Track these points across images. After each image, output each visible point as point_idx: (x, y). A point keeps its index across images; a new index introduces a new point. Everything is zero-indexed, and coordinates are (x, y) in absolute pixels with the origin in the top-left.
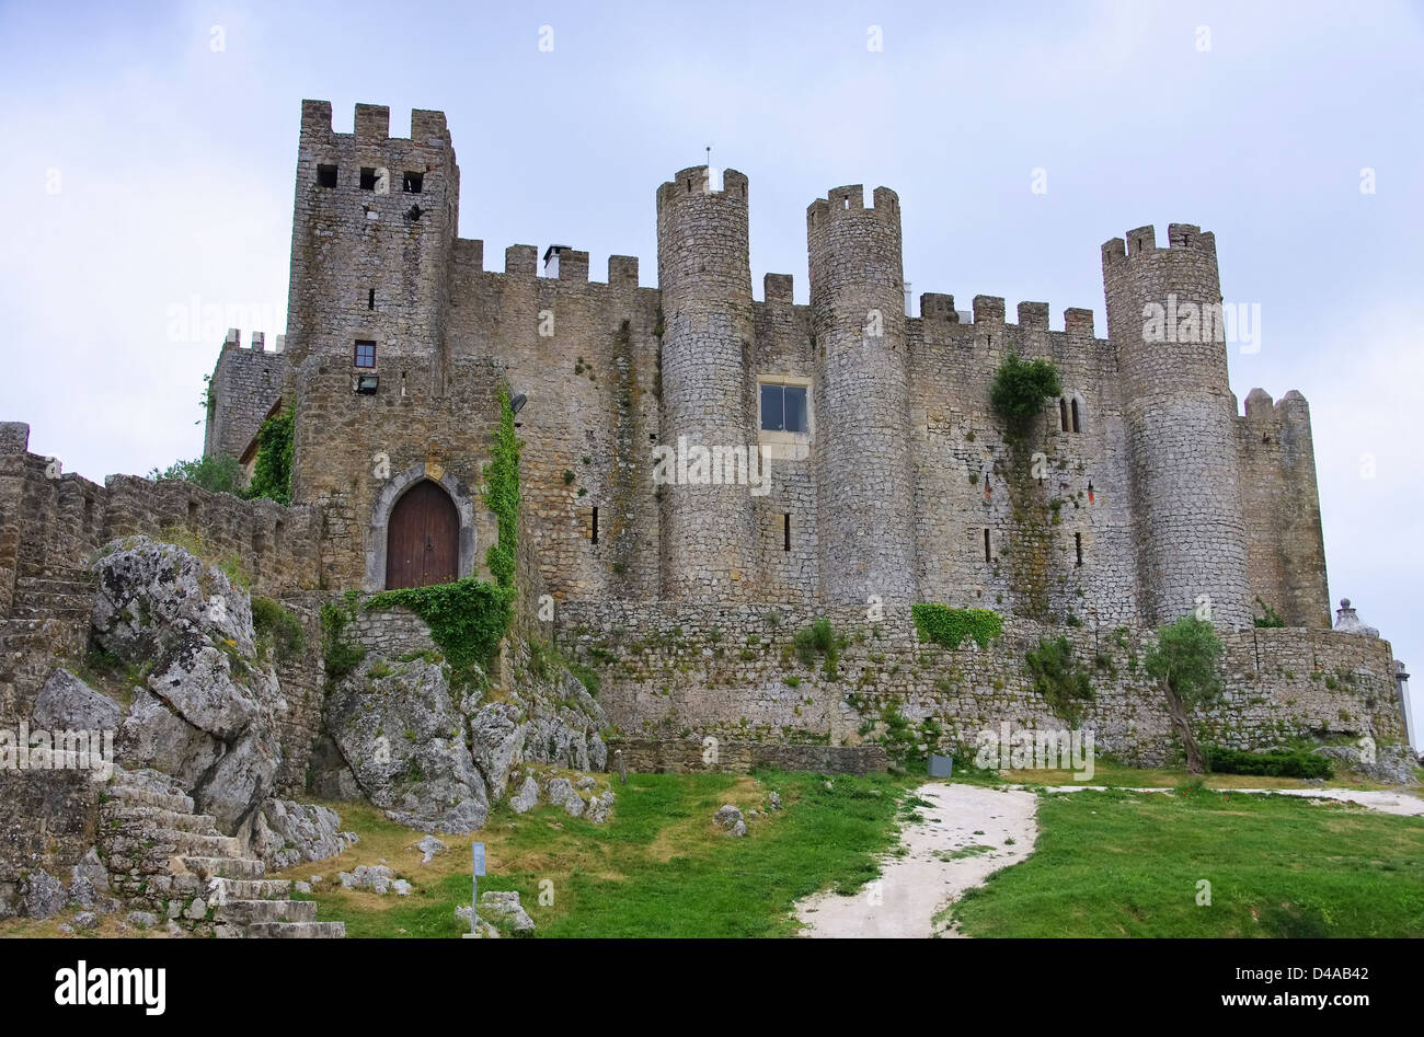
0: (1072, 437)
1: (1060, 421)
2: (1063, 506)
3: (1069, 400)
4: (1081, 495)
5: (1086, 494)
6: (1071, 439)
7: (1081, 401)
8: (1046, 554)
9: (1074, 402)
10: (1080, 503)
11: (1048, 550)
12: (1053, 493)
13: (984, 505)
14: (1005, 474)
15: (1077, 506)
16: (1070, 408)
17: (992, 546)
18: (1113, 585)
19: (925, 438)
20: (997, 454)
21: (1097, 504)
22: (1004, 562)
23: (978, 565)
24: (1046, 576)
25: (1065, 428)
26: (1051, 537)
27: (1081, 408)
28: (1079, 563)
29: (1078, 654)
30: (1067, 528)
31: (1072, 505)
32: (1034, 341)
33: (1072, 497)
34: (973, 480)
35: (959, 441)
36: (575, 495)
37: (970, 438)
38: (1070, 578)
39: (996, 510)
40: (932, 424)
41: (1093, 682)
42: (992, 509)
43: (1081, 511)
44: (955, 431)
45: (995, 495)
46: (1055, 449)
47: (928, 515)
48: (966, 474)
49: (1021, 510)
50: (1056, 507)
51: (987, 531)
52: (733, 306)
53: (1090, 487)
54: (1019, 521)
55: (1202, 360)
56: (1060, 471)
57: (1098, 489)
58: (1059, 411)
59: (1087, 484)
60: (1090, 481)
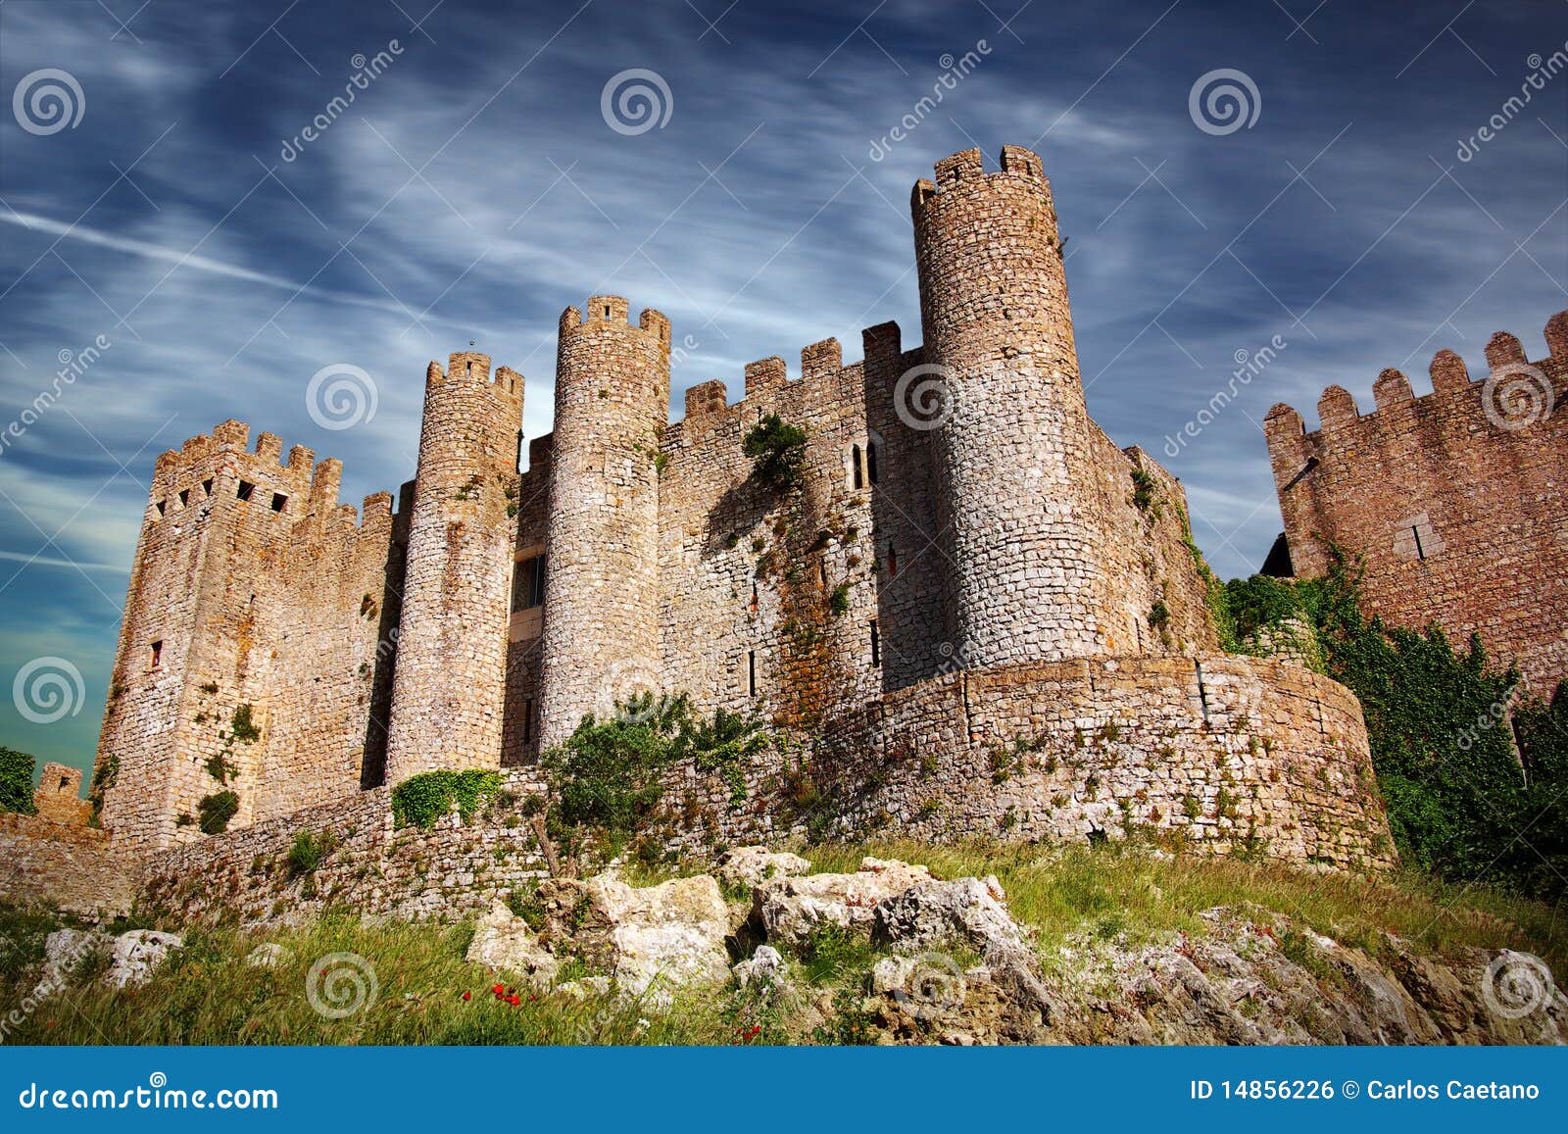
0: (866, 493)
1: (851, 479)
3: (863, 447)
4: (875, 568)
5: (885, 563)
6: (865, 497)
7: (879, 441)
8: (828, 663)
9: (873, 448)
10: (877, 579)
11: (829, 657)
13: (750, 621)
14: (775, 572)
15: (871, 584)
16: (864, 456)
17: (758, 672)
19: (680, 561)
20: (765, 551)
21: (901, 573)
22: (772, 688)
23: (738, 704)
24: (827, 693)
25: (858, 484)
26: (834, 637)
27: (880, 451)
28: (876, 663)
30: (858, 618)
31: (864, 584)
33: (865, 574)
34: (736, 593)
35: (720, 550)
37: (733, 540)
38: (861, 687)
39: (764, 623)
40: (689, 541)
42: (759, 623)
43: (876, 589)
44: (716, 539)
45: (764, 604)
46: (843, 517)
47: (678, 656)
48: (728, 589)
49: (795, 614)
50: (840, 594)
51: (752, 655)
53: (892, 553)
54: (793, 627)
56: (850, 544)
57: (903, 551)
58: (850, 465)
59: (887, 549)
60: (891, 545)
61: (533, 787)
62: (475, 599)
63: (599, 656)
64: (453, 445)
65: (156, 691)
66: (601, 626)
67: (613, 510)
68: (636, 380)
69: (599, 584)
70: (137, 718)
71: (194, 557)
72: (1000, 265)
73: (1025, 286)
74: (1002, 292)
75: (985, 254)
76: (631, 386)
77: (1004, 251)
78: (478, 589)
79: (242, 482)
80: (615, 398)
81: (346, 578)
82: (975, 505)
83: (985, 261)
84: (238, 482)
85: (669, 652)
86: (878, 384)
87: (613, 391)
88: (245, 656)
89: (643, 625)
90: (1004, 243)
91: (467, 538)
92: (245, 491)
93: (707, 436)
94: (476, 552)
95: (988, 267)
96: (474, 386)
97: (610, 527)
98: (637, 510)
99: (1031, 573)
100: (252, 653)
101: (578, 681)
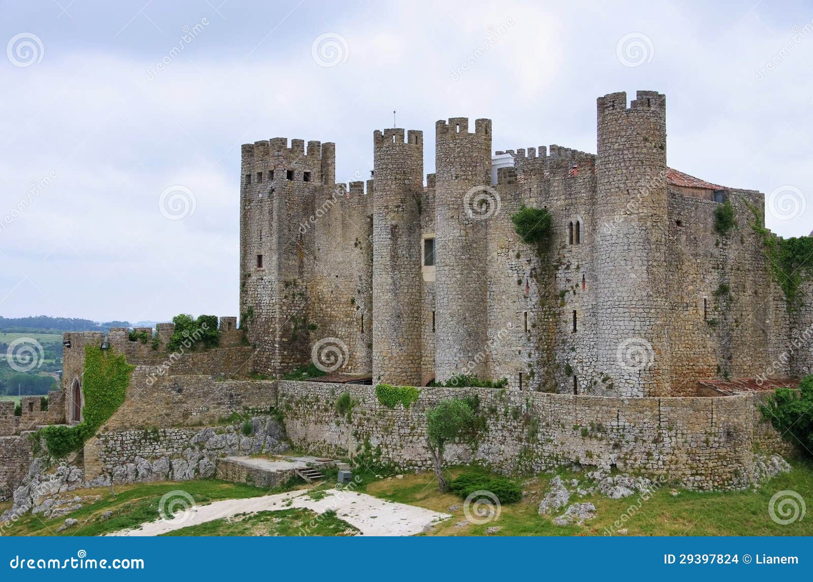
0: (574, 248)
1: (568, 239)
2: (567, 293)
3: (574, 223)
4: (577, 285)
5: (581, 285)
6: (574, 249)
7: (581, 222)
8: (556, 325)
9: (578, 223)
10: (577, 291)
11: (557, 323)
12: (562, 286)
13: (525, 297)
14: (536, 277)
15: (575, 293)
16: (574, 227)
17: (528, 323)
18: (593, 343)
19: (496, 260)
20: (532, 265)
21: (587, 291)
22: (534, 332)
23: (520, 335)
24: (555, 339)
25: (571, 243)
26: (559, 314)
27: (581, 226)
28: (575, 330)
29: (483, 405)
30: (569, 308)
31: (572, 292)
32: (555, 187)
33: (572, 288)
34: (520, 282)
35: (513, 259)
36: (355, 310)
37: (518, 256)
38: (568, 340)
39: (531, 300)
40: (499, 251)
41: (488, 421)
42: (529, 299)
43: (577, 296)
44: (511, 253)
45: (531, 291)
46: (564, 257)
47: (496, 307)
48: (516, 279)
49: (544, 299)
50: (563, 294)
51: (526, 313)
52: (387, 207)
53: (584, 279)
54: (543, 305)
55: (617, 192)
56: (566, 271)
57: (588, 281)
58: (568, 231)
59: (582, 278)
60: (584, 275)
61: (430, 396)
62: (406, 263)
63: (460, 311)
64: (390, 182)
65: (263, 281)
66: (460, 297)
67: (464, 238)
68: (474, 164)
69: (459, 276)
70: (256, 293)
71: (271, 212)
72: (628, 164)
73: (639, 176)
74: (627, 180)
75: (621, 157)
76: (471, 169)
77: (630, 156)
78: (407, 258)
79: (288, 171)
80: (463, 177)
81: (345, 226)
82: (607, 285)
83: (621, 160)
84: (286, 171)
85: (492, 304)
86: (582, 191)
87: (462, 173)
88: (302, 262)
89: (480, 293)
90: (631, 151)
91: (400, 233)
92: (290, 175)
93: (508, 197)
94: (405, 239)
95: (622, 164)
96: (397, 148)
97: (463, 248)
98: (476, 236)
99: (626, 323)
100: (305, 259)
101: (452, 323)
